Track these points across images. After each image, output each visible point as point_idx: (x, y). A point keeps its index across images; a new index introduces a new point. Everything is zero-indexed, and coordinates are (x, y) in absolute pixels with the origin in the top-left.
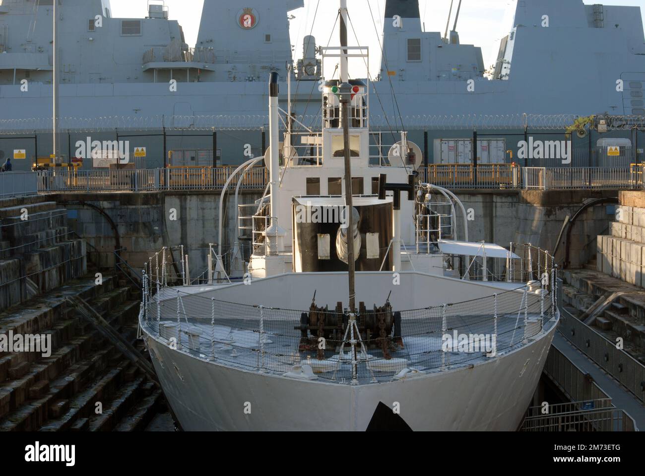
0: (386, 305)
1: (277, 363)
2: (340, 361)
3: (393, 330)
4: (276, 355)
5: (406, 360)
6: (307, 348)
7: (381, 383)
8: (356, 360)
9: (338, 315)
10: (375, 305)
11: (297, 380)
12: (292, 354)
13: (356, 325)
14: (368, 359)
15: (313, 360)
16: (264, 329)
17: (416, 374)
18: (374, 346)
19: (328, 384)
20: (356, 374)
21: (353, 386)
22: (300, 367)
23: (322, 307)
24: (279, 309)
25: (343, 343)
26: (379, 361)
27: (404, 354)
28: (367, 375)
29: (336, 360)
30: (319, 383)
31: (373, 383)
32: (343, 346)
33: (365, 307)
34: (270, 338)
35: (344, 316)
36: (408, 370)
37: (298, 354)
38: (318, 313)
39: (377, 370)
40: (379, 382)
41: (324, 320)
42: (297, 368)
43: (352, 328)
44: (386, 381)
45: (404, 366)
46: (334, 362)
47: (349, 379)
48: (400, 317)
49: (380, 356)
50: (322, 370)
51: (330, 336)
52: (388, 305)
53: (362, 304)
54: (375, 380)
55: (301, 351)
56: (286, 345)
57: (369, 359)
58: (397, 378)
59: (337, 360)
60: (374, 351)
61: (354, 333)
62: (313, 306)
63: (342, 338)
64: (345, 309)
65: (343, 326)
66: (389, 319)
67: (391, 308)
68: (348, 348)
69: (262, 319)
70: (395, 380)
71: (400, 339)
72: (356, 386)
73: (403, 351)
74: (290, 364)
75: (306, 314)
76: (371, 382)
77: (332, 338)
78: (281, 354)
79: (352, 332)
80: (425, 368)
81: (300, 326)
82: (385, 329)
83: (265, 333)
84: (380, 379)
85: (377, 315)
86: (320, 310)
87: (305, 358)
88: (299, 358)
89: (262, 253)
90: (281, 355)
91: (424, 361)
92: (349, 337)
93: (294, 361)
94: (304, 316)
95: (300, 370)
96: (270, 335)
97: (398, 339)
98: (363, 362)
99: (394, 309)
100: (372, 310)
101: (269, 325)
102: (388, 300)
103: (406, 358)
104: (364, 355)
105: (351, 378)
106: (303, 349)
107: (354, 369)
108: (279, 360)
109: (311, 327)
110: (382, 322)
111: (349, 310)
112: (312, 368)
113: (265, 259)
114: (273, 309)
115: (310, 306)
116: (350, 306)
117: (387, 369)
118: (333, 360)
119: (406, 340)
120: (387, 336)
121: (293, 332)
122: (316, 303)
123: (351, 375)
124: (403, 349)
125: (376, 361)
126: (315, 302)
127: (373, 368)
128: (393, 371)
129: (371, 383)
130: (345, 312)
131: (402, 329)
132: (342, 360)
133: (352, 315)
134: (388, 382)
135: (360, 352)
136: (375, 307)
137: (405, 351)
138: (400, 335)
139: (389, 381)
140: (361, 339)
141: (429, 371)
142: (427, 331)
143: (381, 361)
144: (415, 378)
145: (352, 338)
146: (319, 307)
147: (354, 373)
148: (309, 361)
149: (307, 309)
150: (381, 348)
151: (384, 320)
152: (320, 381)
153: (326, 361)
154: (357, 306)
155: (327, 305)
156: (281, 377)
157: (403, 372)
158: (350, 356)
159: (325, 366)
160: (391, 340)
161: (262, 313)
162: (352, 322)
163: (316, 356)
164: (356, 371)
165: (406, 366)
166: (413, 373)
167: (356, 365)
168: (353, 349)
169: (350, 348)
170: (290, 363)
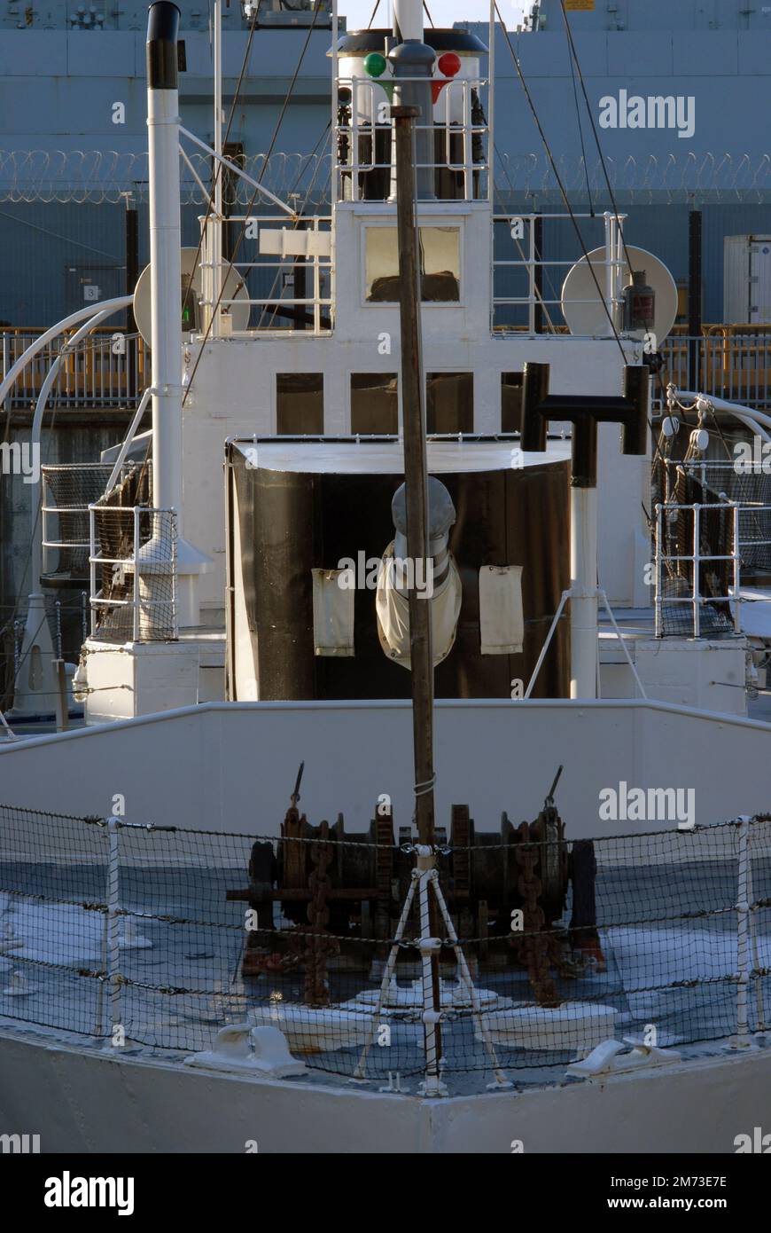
0: (543, 815)
1: (166, 1020)
2: (384, 1011)
3: (569, 903)
4: (164, 991)
5: (610, 1010)
6: (270, 964)
7: (526, 1092)
8: (437, 1007)
9: (380, 849)
10: (505, 815)
11: (234, 1077)
12: (217, 987)
13: (436, 885)
14: (478, 1007)
15: (289, 1007)
16: (122, 899)
17: (648, 1059)
18: (502, 959)
19: (340, 1092)
20: (438, 1057)
21: (425, 1102)
22: (247, 1033)
23: (325, 823)
24: (173, 829)
25: (395, 950)
26: (516, 1012)
27: (604, 990)
28: (479, 1062)
29: (367, 1008)
30: (311, 1088)
31: (498, 1090)
32: (392, 959)
33: (472, 822)
34: (144, 929)
35: (397, 852)
36: (620, 1046)
37: (240, 988)
38: (309, 845)
39: (512, 1044)
40: (517, 1086)
41: (331, 869)
42: (235, 1036)
43: (424, 897)
44: (541, 1085)
45: (603, 1032)
46: (360, 1017)
47: (415, 1074)
48: (593, 861)
49: (522, 993)
50: (323, 1044)
51: (351, 925)
52: (550, 816)
53: (460, 813)
54: (503, 1079)
55: (248, 976)
56: (198, 957)
57: (482, 1004)
58: (580, 1075)
59: (374, 1009)
60: (500, 978)
61: (431, 912)
62: (294, 821)
63: (390, 933)
64: (403, 829)
65: (395, 888)
66: (553, 865)
67: (561, 829)
68: (409, 965)
69: (114, 866)
70: (572, 1080)
71: (593, 936)
72: (437, 1102)
73: (603, 978)
74: (209, 1023)
75: (269, 846)
76: (488, 1086)
77: (357, 932)
78: (180, 986)
79: (424, 909)
80: (680, 1038)
81: (246, 886)
82: (539, 901)
83: (126, 913)
84: (523, 1076)
85: (511, 851)
86: (317, 832)
87: (265, 1001)
88: (242, 1000)
89: (121, 632)
90: (179, 991)
91: (675, 1014)
92: (413, 928)
93: (225, 1012)
94: (261, 852)
95: (243, 1044)
96: (141, 920)
97: (585, 935)
98: (461, 1015)
99: (572, 834)
100: (496, 835)
101: (138, 882)
102: (550, 798)
103: (613, 1004)
104: (465, 991)
105: (420, 1073)
106: (256, 969)
107: (432, 1041)
108: (173, 1008)
109: (290, 893)
110: (531, 876)
111: (415, 833)
112: (287, 1034)
113: (130, 652)
114: (155, 828)
115: (282, 818)
116: (417, 820)
117: (549, 1043)
118: (360, 1007)
119: (614, 939)
120: (548, 926)
121: (221, 910)
122: (302, 808)
123: (420, 1063)
124: (600, 971)
125: (509, 1013)
126: (299, 806)
127: (495, 1039)
128: (566, 1047)
129: (491, 1090)
130: (402, 840)
131: (597, 899)
132: (389, 1007)
133: (424, 850)
134: (549, 1088)
135: (452, 980)
136: (506, 823)
137: (609, 978)
138: (592, 920)
139: (553, 1083)
140: (454, 937)
141: (690, 1050)
142: (686, 910)
143: (524, 1011)
144: (645, 1074)
145: (426, 932)
146: (314, 821)
147: (432, 1054)
148: (276, 1013)
149: (271, 829)
150: (526, 968)
151: (538, 870)
152: (314, 1081)
153: (336, 1013)
154: (443, 819)
155: (341, 816)
156: (179, 1067)
157: (600, 1055)
158: (417, 993)
159: (333, 1031)
160: (563, 939)
161: (114, 845)
162: (425, 874)
163: (301, 995)
164: (438, 1046)
165: (612, 1031)
166: (639, 1057)
167: (438, 1026)
168: (428, 970)
169: (418, 965)
170: (211, 1017)
